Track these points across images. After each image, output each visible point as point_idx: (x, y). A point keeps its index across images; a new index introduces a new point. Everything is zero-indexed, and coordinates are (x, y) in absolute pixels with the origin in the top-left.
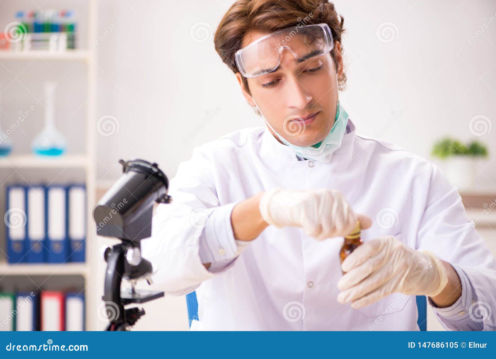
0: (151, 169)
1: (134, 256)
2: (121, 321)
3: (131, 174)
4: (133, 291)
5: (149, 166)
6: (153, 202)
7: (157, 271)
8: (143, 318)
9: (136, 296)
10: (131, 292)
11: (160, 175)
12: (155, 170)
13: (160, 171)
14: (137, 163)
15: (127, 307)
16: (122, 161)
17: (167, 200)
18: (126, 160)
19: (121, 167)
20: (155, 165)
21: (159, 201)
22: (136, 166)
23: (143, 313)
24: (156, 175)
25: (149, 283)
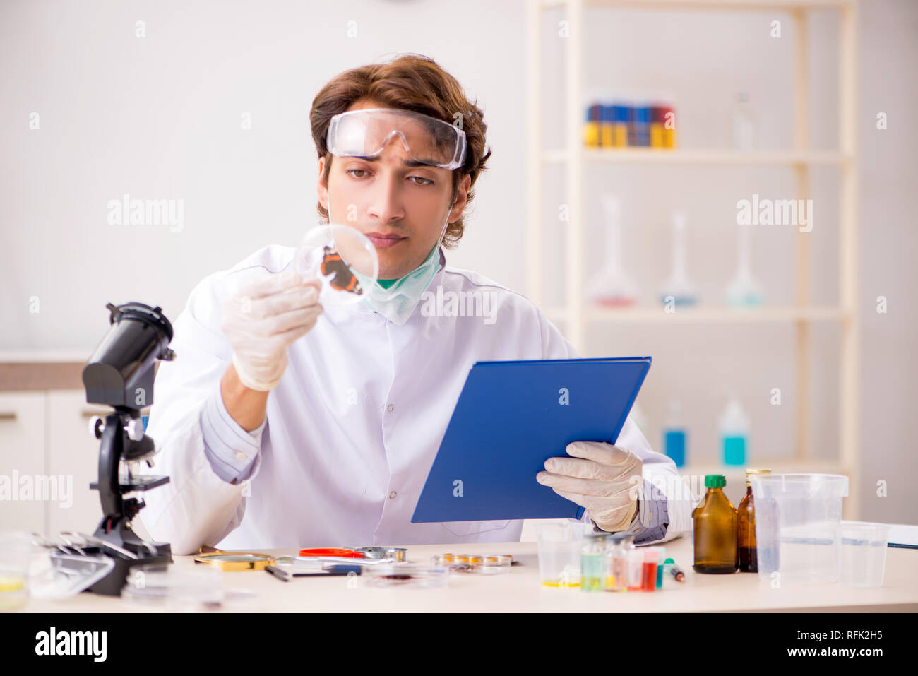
0: (151, 315)
1: (136, 429)
2: (118, 515)
3: (125, 324)
4: (130, 476)
5: (148, 312)
6: (156, 360)
7: (160, 449)
8: (142, 511)
9: (135, 482)
10: (127, 477)
11: (163, 322)
12: (156, 316)
13: (163, 318)
14: (131, 308)
15: (126, 497)
16: (110, 306)
17: (169, 356)
18: (116, 304)
19: (108, 312)
20: (158, 310)
21: (161, 357)
22: (129, 312)
23: (143, 505)
24: (157, 323)
25: (150, 466)
